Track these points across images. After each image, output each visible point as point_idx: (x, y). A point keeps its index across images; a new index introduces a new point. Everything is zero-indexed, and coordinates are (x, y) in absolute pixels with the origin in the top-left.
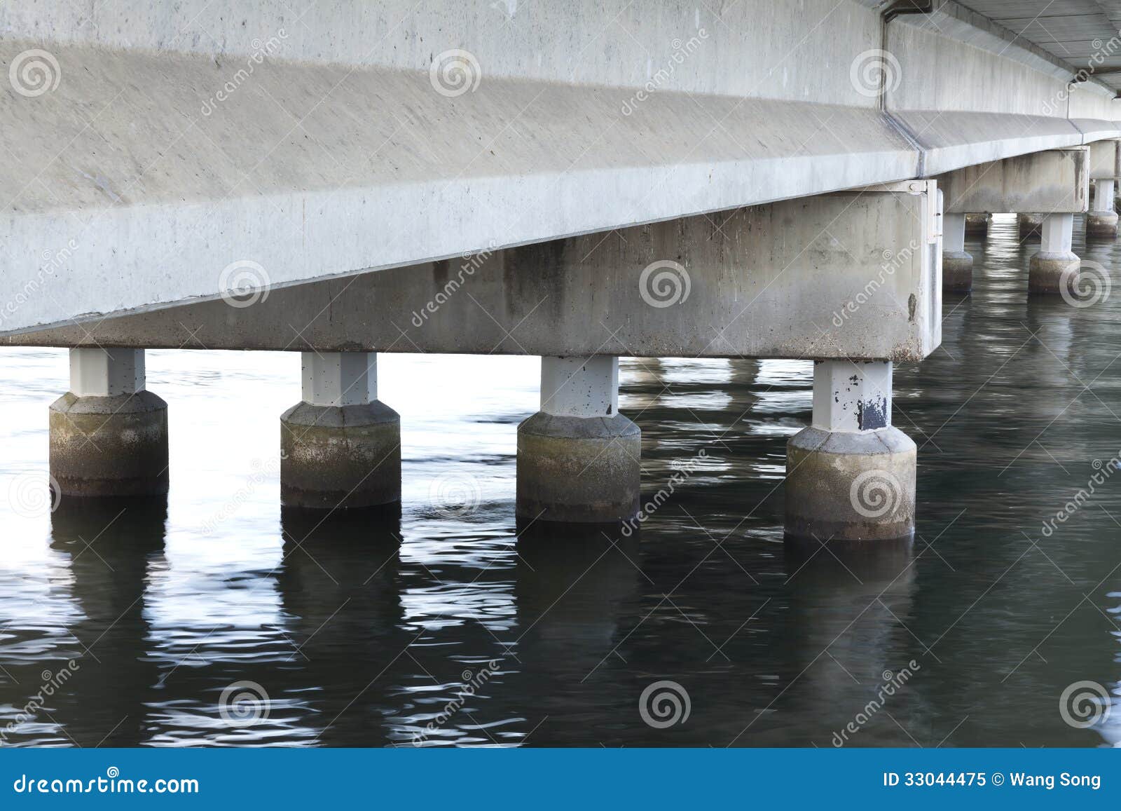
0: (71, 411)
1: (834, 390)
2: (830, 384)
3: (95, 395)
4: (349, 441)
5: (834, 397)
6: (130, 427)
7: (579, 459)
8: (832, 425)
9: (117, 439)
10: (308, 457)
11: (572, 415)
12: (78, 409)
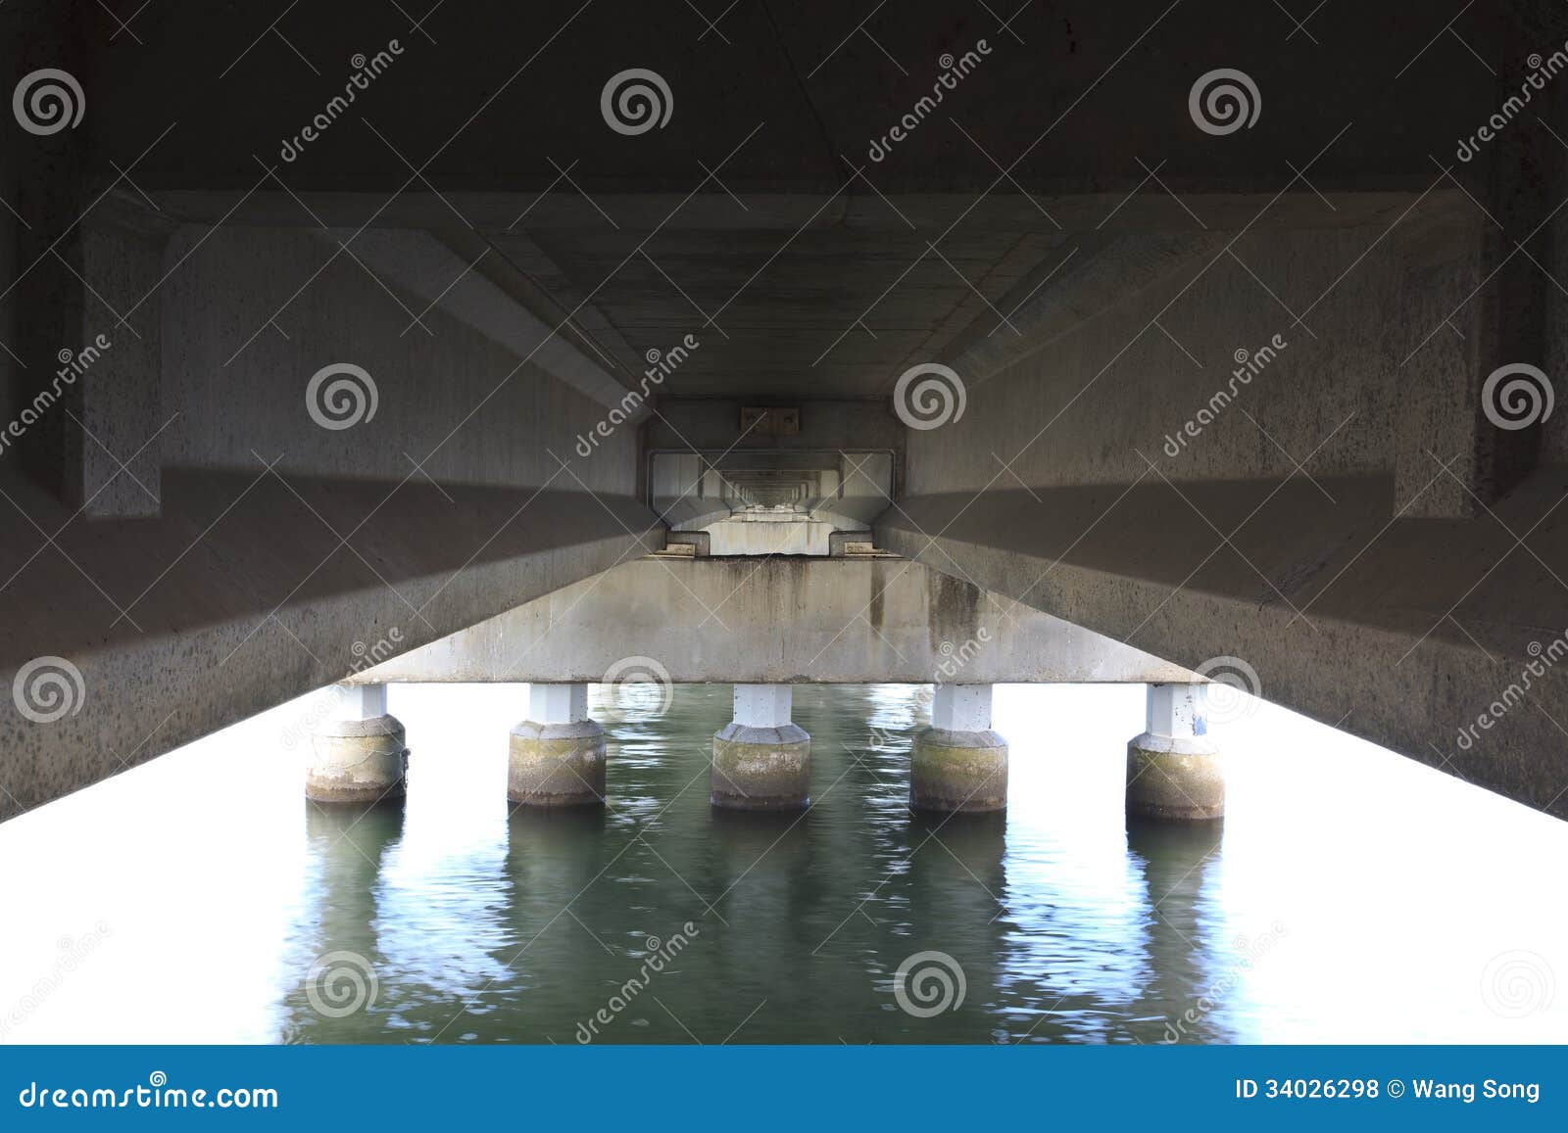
0: (542, 737)
1: (1174, 707)
2: (1170, 703)
3: (558, 723)
4: (786, 755)
5: (1174, 711)
6: (589, 749)
7: (979, 764)
8: (1173, 733)
9: (582, 760)
10: (753, 770)
11: (967, 730)
12: (546, 735)
